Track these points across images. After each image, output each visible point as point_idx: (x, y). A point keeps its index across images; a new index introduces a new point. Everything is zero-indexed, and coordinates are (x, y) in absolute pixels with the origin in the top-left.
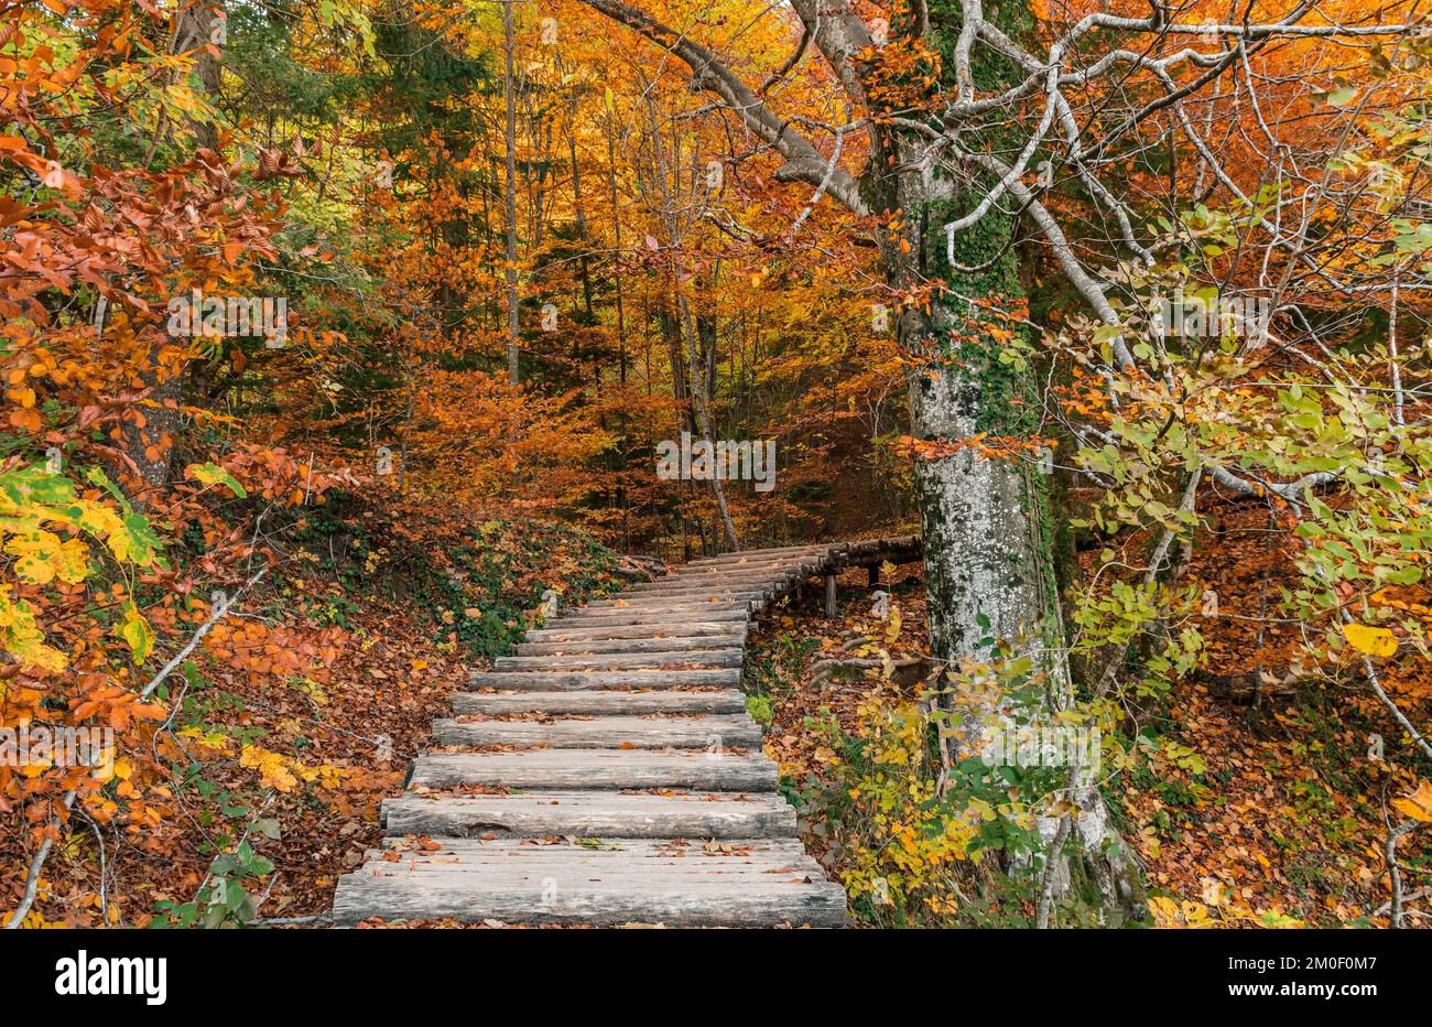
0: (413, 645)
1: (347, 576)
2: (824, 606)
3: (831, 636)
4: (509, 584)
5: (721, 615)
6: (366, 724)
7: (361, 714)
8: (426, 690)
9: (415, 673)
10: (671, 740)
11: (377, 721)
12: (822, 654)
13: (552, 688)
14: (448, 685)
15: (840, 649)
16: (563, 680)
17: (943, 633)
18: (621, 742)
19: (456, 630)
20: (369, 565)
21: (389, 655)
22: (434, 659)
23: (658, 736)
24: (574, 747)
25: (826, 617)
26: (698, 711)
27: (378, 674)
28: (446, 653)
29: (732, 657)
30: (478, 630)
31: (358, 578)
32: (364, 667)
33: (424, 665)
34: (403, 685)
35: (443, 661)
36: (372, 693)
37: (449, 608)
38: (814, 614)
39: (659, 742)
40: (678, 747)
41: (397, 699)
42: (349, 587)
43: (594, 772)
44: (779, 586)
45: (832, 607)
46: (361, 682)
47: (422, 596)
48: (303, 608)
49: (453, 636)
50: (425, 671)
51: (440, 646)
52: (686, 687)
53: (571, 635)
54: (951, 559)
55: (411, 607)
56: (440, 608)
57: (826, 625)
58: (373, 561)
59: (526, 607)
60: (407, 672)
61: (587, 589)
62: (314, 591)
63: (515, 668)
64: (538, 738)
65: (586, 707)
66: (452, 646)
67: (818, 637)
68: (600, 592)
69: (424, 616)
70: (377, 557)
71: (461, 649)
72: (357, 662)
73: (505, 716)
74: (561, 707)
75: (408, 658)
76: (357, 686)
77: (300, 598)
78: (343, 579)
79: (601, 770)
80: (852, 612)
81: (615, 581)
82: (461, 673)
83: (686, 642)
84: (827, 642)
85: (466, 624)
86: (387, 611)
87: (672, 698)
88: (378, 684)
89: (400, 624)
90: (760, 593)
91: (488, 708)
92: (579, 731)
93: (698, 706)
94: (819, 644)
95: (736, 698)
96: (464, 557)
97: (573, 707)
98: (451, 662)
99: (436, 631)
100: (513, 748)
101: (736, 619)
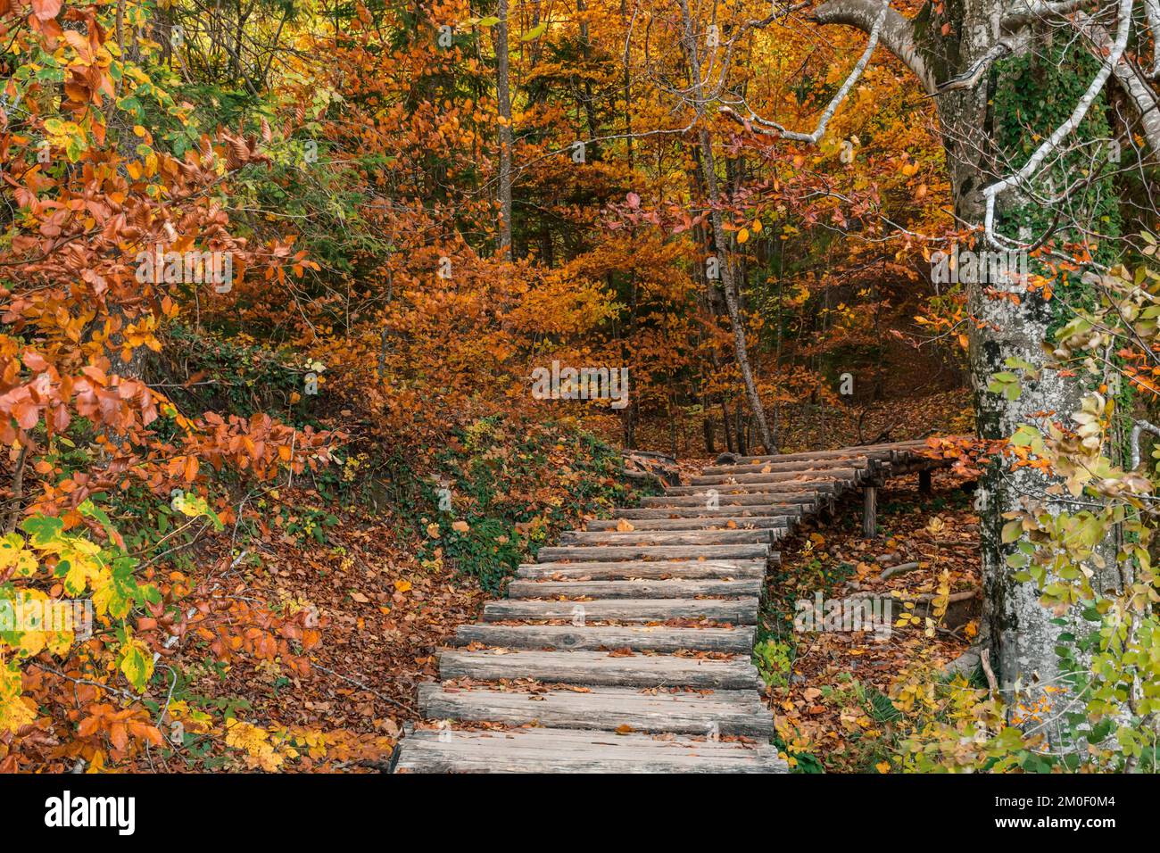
0: (396, 563)
1: (325, 483)
2: (861, 522)
3: (868, 561)
4: (500, 497)
5: (737, 549)
6: (348, 660)
7: (343, 647)
8: (410, 617)
9: (398, 596)
10: (673, 724)
11: (360, 655)
12: (856, 585)
13: (545, 647)
14: (434, 610)
15: (878, 579)
16: (558, 638)
17: (999, 575)
18: (618, 724)
19: (442, 545)
20: (348, 472)
21: (371, 574)
22: (418, 579)
23: (659, 719)
24: (567, 727)
25: (863, 536)
26: (703, 685)
27: (360, 598)
28: (431, 572)
29: (745, 612)
30: (464, 546)
31: (336, 485)
32: (343, 590)
33: (407, 586)
34: (386, 611)
35: (428, 582)
36: (353, 621)
37: (435, 520)
38: (850, 531)
39: (659, 726)
40: (680, 732)
41: (379, 629)
42: (327, 495)
43: (588, 766)
44: (806, 507)
45: (871, 525)
46: (341, 607)
47: (405, 505)
48: (279, 521)
49: (438, 552)
50: (409, 594)
51: (426, 563)
52: (692, 651)
53: (567, 572)
54: (1011, 490)
55: (393, 518)
56: (424, 520)
57: (863, 547)
58: (352, 467)
59: (519, 519)
60: (390, 595)
61: (587, 496)
62: (290, 500)
63: (505, 617)
64: (529, 716)
65: (581, 676)
66: (437, 564)
67: (853, 562)
68: (602, 500)
69: (408, 529)
70: (356, 464)
71: (447, 567)
72: (337, 583)
73: (493, 682)
74: (554, 675)
75: (390, 578)
76: (337, 613)
77: (276, 509)
78: (321, 487)
79: (595, 764)
80: (895, 530)
81: (618, 486)
82: (447, 596)
83: (694, 586)
84: (863, 568)
85: (453, 539)
86: (368, 522)
87: (675, 666)
88: (359, 610)
89: (382, 537)
90: (783, 518)
91: (477, 673)
92: (573, 710)
93: (704, 679)
94: (853, 569)
95: (746, 672)
96: (453, 462)
97: (567, 675)
98: (437, 583)
99: (421, 545)
100: (504, 726)
101: (752, 557)
